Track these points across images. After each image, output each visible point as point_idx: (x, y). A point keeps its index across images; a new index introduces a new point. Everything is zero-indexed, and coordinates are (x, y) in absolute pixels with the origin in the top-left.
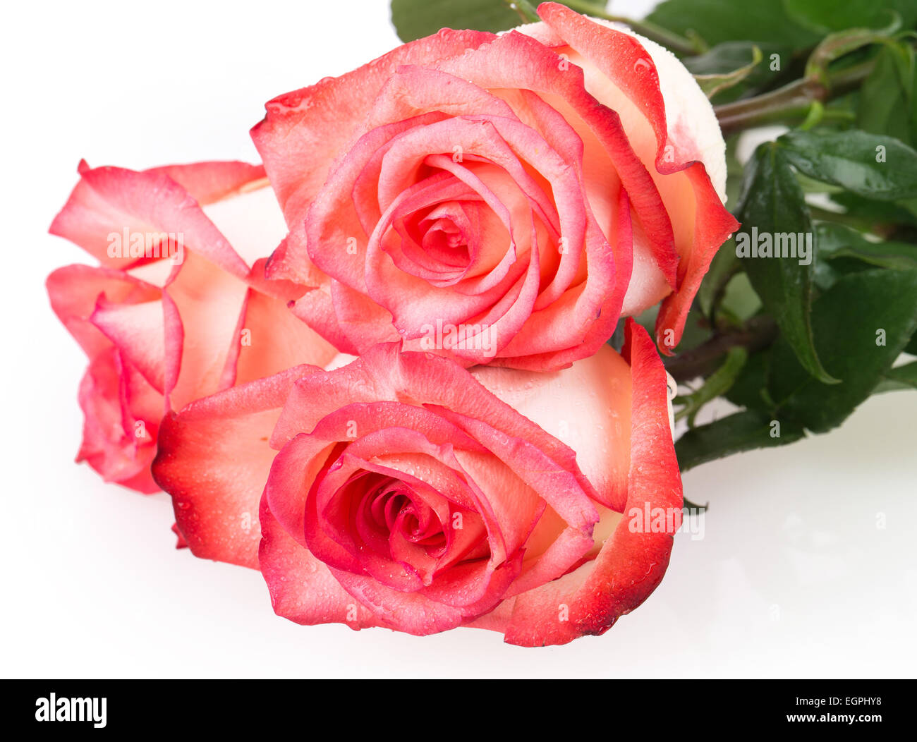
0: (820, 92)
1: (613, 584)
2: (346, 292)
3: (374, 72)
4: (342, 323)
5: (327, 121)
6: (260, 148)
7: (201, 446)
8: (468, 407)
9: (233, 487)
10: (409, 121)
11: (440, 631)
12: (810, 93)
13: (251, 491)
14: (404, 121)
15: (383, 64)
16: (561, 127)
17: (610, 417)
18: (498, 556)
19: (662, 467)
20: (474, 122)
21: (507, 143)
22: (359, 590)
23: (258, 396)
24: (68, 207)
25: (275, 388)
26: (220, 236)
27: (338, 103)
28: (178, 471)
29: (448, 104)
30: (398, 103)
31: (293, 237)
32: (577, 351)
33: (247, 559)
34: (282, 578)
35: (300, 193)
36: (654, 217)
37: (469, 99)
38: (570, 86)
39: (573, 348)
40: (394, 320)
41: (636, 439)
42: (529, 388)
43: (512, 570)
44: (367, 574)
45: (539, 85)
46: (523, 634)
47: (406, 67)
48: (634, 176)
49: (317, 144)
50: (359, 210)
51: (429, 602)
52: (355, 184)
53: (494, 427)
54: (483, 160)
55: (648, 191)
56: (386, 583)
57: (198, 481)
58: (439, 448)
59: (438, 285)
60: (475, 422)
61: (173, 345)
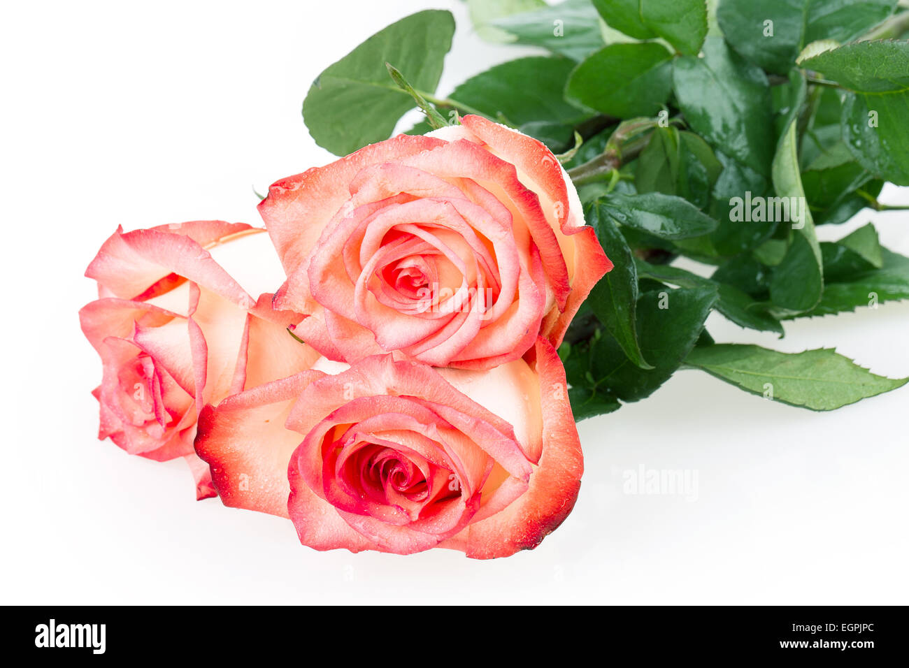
0: (615, 162)
1: (539, 514)
2: (337, 318)
3: (350, 165)
4: (334, 340)
5: (315, 199)
6: (264, 218)
7: (226, 428)
8: (439, 398)
9: (249, 456)
10: (385, 201)
11: (421, 551)
12: (610, 163)
13: (261, 459)
14: (383, 200)
15: (357, 159)
16: (496, 204)
17: (524, 399)
18: (465, 495)
19: (568, 433)
20: (439, 202)
21: (462, 216)
22: (360, 526)
23: (276, 393)
24: (100, 256)
25: (289, 386)
26: (231, 279)
27: (324, 185)
28: (211, 446)
29: (419, 190)
30: (381, 189)
31: (293, 280)
32: (508, 356)
33: (263, 506)
34: (304, 519)
35: (294, 248)
36: (557, 264)
37: (433, 186)
38: (507, 177)
39: (505, 355)
40: (376, 338)
41: (547, 415)
42: (470, 382)
43: (473, 508)
44: (367, 514)
45: (483, 176)
46: (479, 551)
47: (388, 164)
48: (545, 236)
49: (307, 214)
50: (346, 261)
51: (411, 531)
52: (345, 244)
53: (457, 410)
54: (443, 227)
55: (554, 246)
56: (381, 519)
57: (225, 453)
58: (426, 426)
59: (407, 313)
60: (445, 408)
61: (200, 357)
